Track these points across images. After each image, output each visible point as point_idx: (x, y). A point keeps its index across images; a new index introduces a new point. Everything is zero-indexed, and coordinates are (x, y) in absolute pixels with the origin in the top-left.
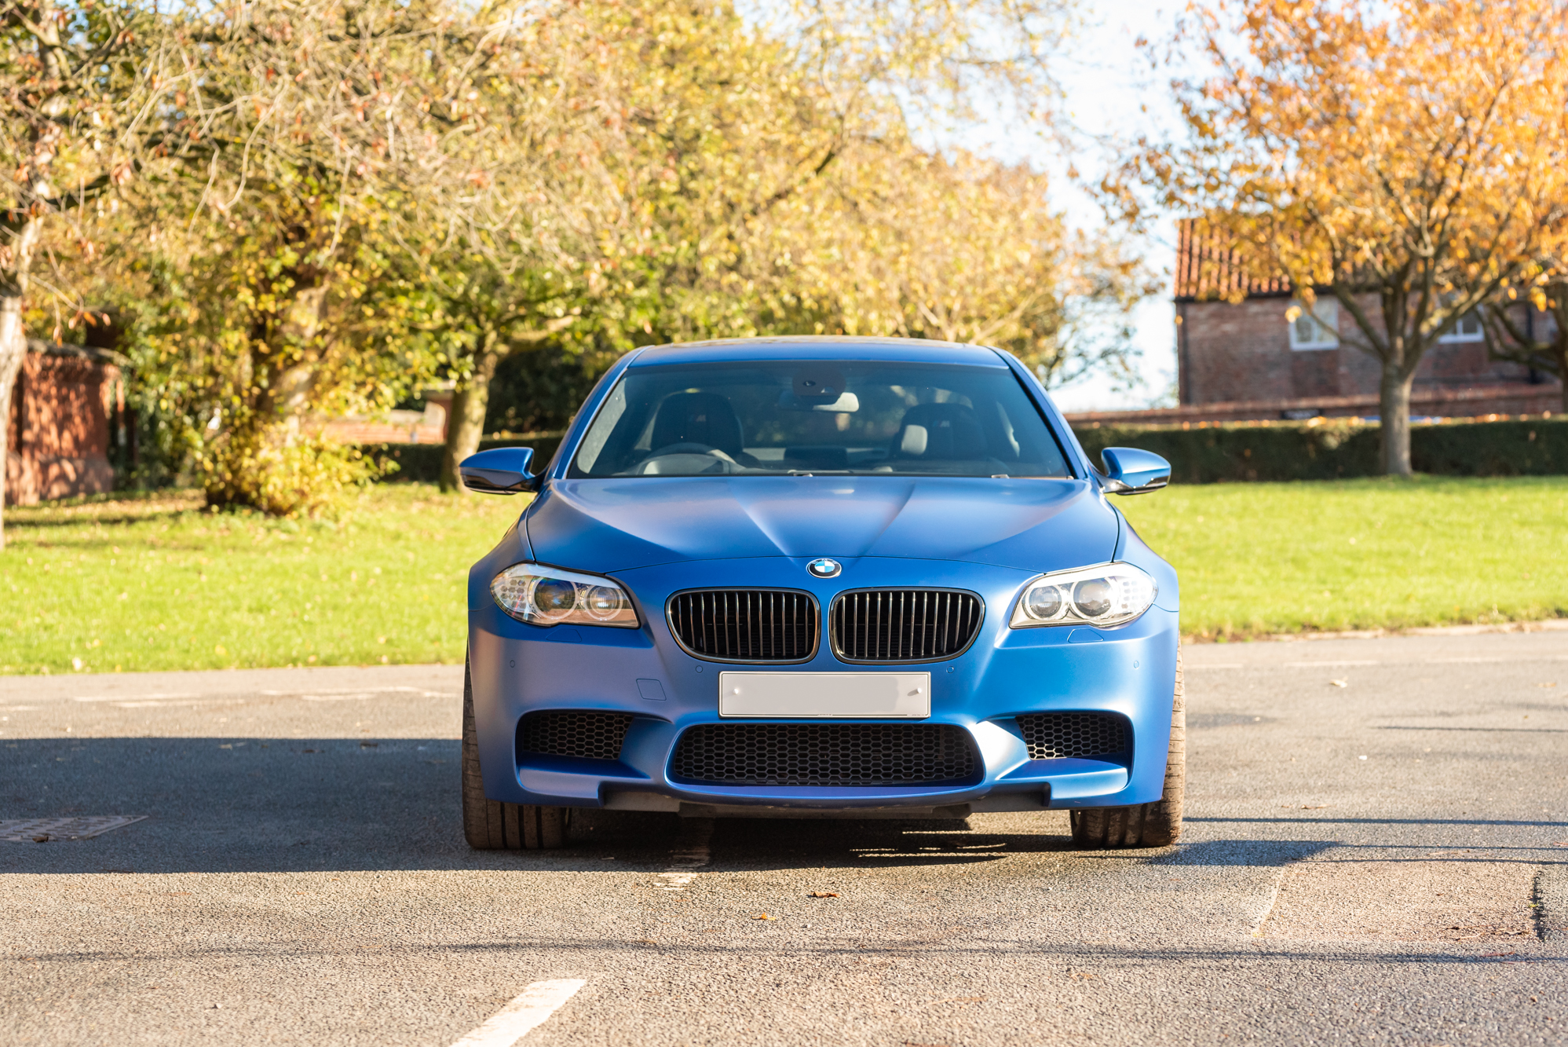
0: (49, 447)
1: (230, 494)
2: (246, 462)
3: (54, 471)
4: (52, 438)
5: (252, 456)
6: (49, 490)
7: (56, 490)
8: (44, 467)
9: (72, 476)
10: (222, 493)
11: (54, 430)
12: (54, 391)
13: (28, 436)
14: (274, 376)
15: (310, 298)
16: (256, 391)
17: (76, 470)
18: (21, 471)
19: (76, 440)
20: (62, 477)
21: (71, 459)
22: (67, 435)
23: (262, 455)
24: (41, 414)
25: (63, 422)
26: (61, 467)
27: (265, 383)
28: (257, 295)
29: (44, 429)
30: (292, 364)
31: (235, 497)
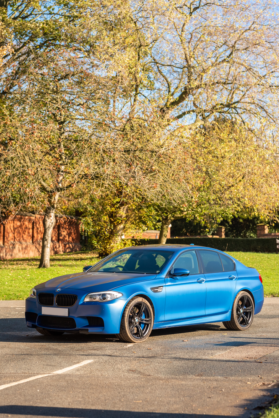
0: (66, 240)
1: (104, 254)
2: (108, 246)
3: (67, 246)
4: (67, 238)
5: (109, 245)
6: (66, 251)
7: (68, 251)
8: (65, 245)
9: (71, 247)
10: (102, 253)
11: (67, 236)
12: (67, 227)
13: (61, 238)
14: (115, 227)
15: (124, 208)
16: (110, 230)
17: (72, 246)
18: (59, 246)
19: (73, 239)
20: (69, 247)
21: (71, 243)
22: (71, 238)
23: (111, 245)
24: (64, 233)
25: (69, 234)
26: (69, 245)
27: (112, 228)
28: (111, 207)
29: (65, 236)
30: (119, 224)
31: (105, 254)
